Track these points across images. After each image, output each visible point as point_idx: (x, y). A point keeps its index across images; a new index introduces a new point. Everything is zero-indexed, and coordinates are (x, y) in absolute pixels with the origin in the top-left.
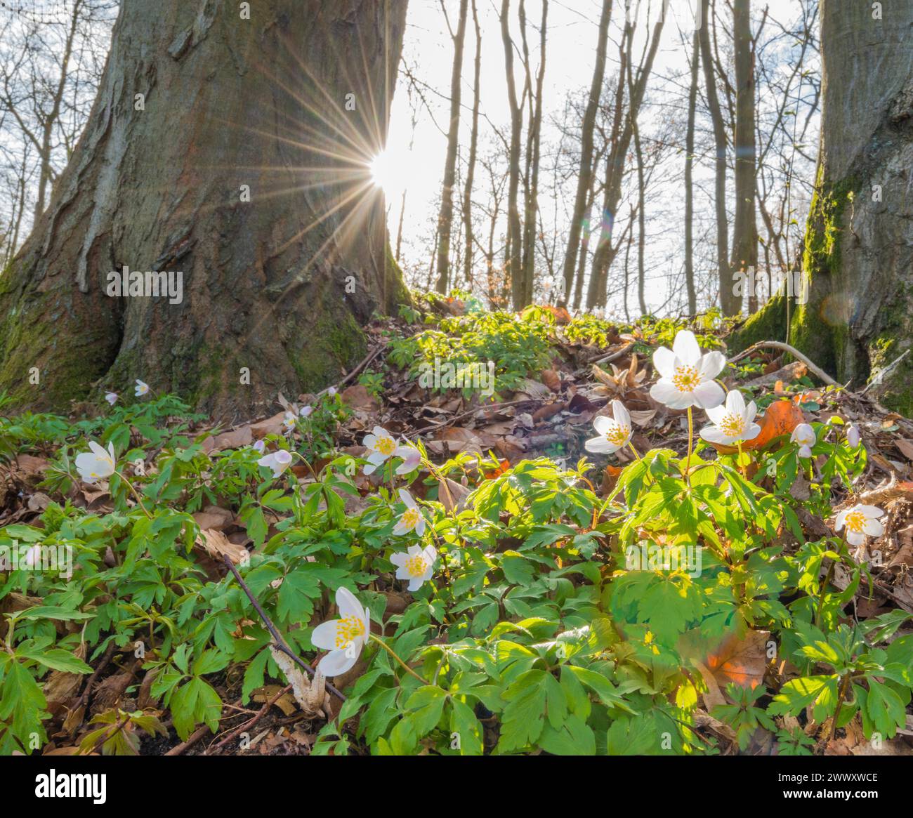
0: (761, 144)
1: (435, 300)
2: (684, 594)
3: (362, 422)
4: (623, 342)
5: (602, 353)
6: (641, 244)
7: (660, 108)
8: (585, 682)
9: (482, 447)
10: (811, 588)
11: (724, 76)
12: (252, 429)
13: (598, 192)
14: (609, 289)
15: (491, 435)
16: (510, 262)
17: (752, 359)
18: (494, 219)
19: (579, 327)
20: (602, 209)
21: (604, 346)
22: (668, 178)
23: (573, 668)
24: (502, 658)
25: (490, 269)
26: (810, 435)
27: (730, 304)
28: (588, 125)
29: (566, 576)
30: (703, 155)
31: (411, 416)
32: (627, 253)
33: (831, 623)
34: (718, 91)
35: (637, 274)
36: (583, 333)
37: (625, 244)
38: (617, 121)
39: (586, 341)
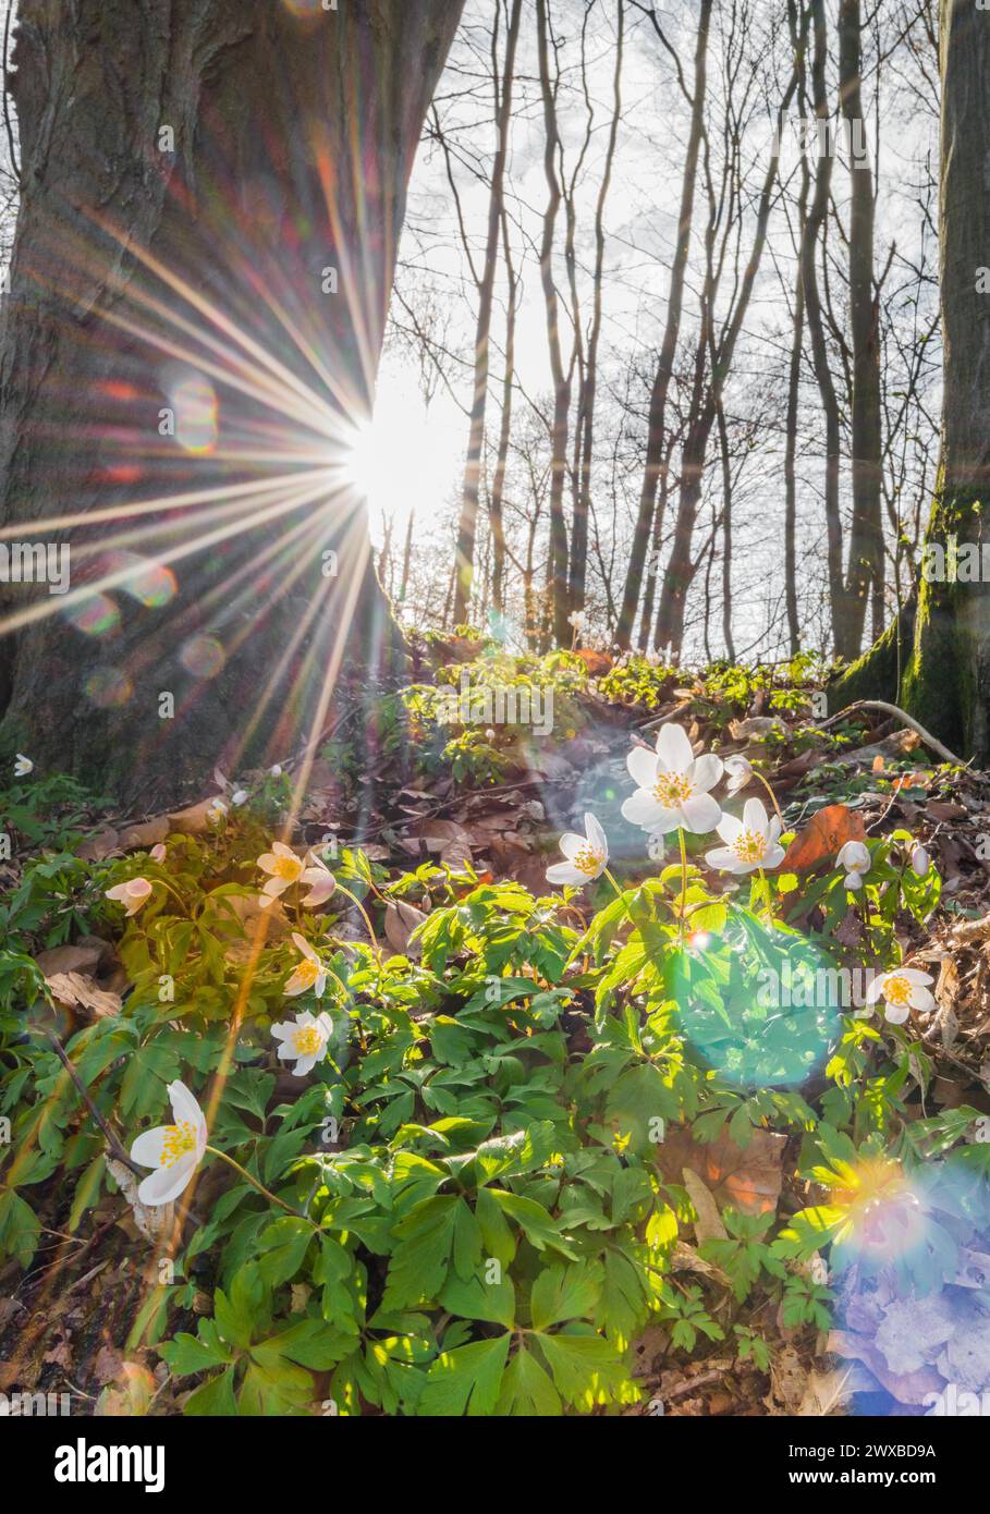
0: (889, 425)
1: (435, 640)
2: (669, 1082)
3: (318, 810)
4: (679, 699)
5: (649, 714)
6: (727, 558)
7: (755, 377)
8: (510, 1212)
9: (472, 848)
10: (841, 1078)
11: (838, 336)
12: (170, 820)
13: (673, 488)
14: (686, 618)
15: (487, 830)
16: (552, 582)
17: (851, 723)
18: (533, 524)
19: (621, 679)
20: (677, 512)
21: (652, 705)
22: (762, 471)
23: (496, 1192)
24: (398, 1177)
25: (528, 591)
26: (861, 857)
27: (845, 639)
28: (658, 399)
29: (514, 1053)
30: (812, 440)
31: (386, 802)
32: (708, 571)
33: (881, 1120)
34: (830, 355)
35: (721, 599)
36: (627, 687)
37: (706, 559)
38: (697, 393)
39: (630, 698)
